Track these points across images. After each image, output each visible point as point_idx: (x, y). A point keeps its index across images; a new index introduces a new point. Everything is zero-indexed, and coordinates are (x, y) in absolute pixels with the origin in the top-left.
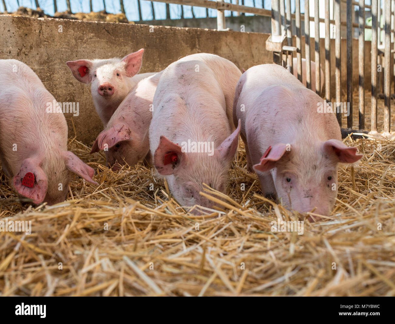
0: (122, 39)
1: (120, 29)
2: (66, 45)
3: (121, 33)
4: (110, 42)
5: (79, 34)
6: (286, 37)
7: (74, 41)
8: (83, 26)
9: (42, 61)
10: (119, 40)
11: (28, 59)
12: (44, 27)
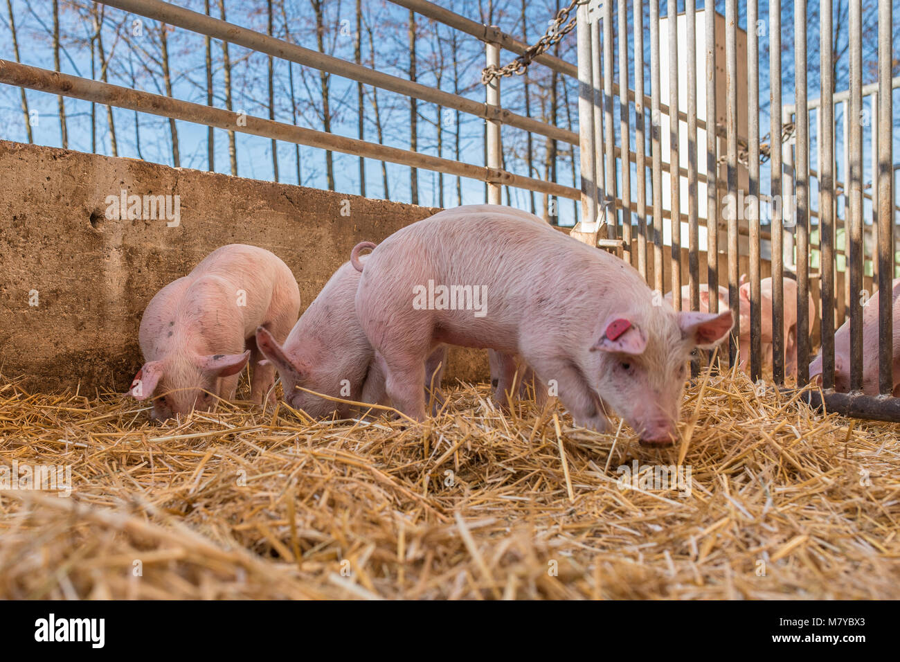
0: (313, 215)
1: (312, 196)
2: (217, 214)
3: (313, 205)
4: (291, 216)
5: (240, 199)
6: (605, 224)
7: (230, 209)
8: (249, 186)
9: (174, 237)
10: (308, 217)
11: (150, 232)
12: (181, 182)
